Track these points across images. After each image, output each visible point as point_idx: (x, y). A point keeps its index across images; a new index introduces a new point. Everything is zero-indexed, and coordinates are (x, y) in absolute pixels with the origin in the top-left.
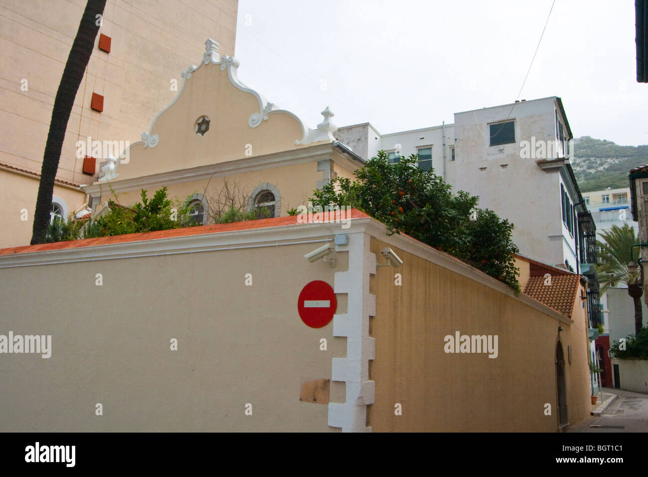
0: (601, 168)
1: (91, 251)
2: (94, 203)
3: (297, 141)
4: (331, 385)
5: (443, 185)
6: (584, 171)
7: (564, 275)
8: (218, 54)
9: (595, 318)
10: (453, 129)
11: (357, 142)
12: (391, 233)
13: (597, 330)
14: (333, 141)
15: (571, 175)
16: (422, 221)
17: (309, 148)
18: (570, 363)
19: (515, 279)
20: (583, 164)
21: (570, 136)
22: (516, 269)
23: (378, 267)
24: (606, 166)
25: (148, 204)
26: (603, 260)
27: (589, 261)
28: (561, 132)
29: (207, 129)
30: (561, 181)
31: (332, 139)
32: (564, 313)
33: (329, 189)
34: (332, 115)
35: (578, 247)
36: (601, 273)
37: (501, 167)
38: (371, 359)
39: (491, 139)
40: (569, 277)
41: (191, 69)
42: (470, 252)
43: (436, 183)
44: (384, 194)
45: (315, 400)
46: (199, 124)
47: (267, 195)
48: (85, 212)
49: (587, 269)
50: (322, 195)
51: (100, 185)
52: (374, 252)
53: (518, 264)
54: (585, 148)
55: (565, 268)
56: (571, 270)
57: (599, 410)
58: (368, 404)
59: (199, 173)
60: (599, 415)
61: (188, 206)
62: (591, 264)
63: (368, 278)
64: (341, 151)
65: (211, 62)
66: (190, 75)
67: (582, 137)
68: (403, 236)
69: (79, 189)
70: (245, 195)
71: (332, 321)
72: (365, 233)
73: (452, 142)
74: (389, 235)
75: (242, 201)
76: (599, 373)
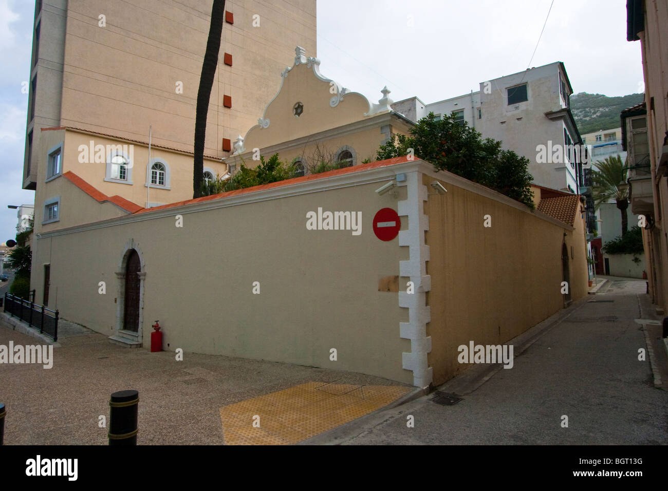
0: (595, 116)
1: (231, 200)
2: (232, 170)
3: (365, 113)
4: (400, 278)
5: (475, 134)
6: (581, 119)
7: (567, 196)
8: (304, 57)
9: (591, 225)
10: (479, 95)
11: (408, 112)
12: (437, 170)
13: (592, 234)
14: (391, 111)
15: (572, 121)
16: (460, 161)
17: (374, 117)
18: (572, 258)
19: (531, 199)
20: (580, 114)
21: (571, 91)
22: (531, 192)
23: (429, 196)
24: (598, 114)
25: (265, 164)
26: (596, 184)
27: (586, 185)
28: (564, 89)
29: (302, 111)
30: (564, 126)
31: (390, 109)
32: (567, 223)
33: (390, 144)
34: (389, 92)
35: (578, 175)
36: (595, 193)
37: (517, 120)
38: (427, 260)
39: (509, 98)
40: (571, 197)
41: (287, 69)
42: (496, 182)
43: (470, 133)
44: (430, 143)
45: (389, 290)
46: (296, 109)
47: (346, 154)
48: (227, 176)
49: (585, 191)
50: (385, 149)
51: (234, 157)
52: (425, 185)
53: (532, 189)
54: (581, 101)
55: (568, 191)
56: (573, 191)
57: (594, 290)
58: (426, 291)
59: (299, 143)
60: (594, 293)
61: (293, 166)
62: (588, 187)
63: (422, 204)
64: (397, 118)
65: (300, 63)
66: (287, 74)
67: (579, 93)
68: (446, 173)
69: (221, 161)
70: (331, 154)
71: (397, 237)
72: (418, 171)
73: (478, 105)
74: (436, 172)
75: (329, 158)
76: (594, 265)
